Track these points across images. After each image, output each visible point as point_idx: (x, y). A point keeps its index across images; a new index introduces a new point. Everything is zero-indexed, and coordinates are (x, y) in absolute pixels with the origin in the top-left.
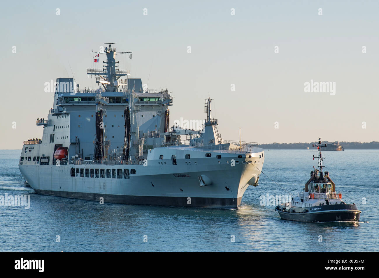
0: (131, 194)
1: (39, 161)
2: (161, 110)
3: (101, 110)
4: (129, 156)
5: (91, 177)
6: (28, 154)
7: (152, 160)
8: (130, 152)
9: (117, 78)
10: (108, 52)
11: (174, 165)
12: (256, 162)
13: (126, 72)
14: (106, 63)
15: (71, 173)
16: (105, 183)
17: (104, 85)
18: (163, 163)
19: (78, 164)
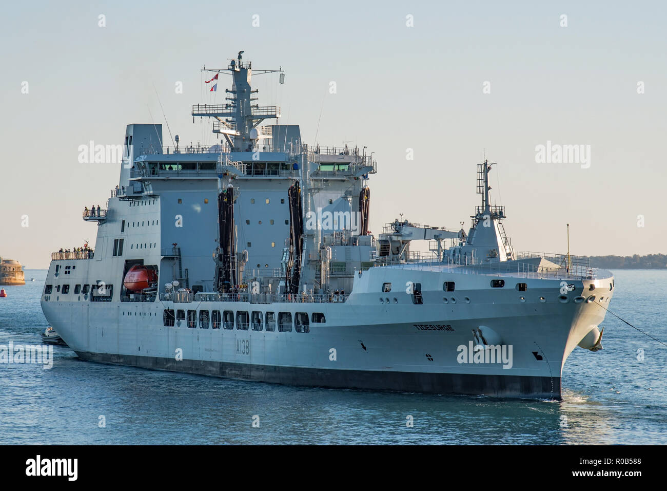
0: (312, 366)
1: (89, 294)
2: (350, 189)
3: (230, 188)
4: (300, 284)
5: (214, 328)
6: (63, 280)
7: (363, 294)
8: (301, 276)
9: (254, 124)
10: (236, 69)
11: (416, 303)
12: (602, 298)
13: (274, 110)
14: (230, 92)
15: (164, 319)
16: (247, 341)
17: (229, 136)
18: (391, 300)
19: (183, 301)
